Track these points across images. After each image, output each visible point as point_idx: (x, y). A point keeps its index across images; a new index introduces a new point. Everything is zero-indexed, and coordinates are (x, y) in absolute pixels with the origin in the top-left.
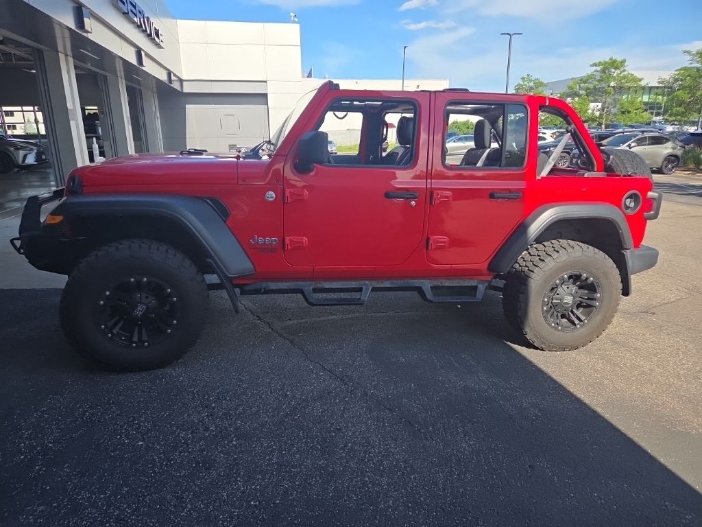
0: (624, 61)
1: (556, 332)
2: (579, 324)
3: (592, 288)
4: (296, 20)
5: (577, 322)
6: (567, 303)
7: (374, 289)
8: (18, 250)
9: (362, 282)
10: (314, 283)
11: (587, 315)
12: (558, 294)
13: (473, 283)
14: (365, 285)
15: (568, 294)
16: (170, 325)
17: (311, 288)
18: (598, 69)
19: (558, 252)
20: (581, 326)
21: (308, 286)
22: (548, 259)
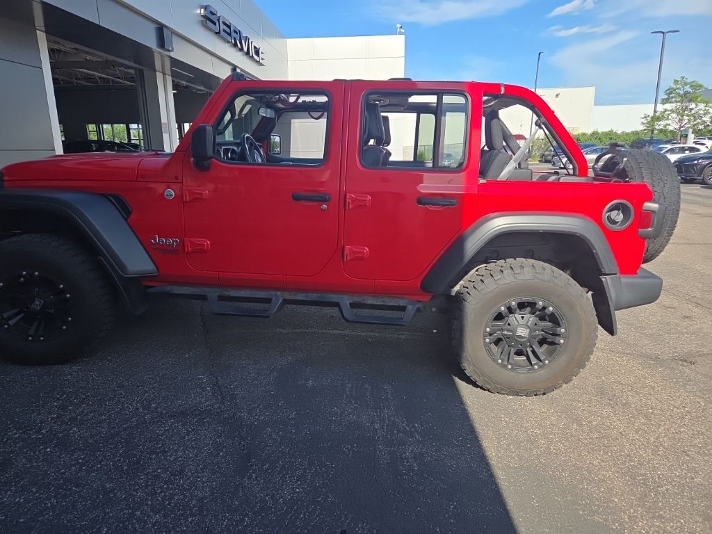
1: (503, 370)
2: (536, 364)
3: (554, 319)
4: (403, 31)
5: (535, 361)
6: (520, 337)
7: (286, 302)
9: (273, 293)
10: (220, 290)
11: (550, 354)
12: (509, 324)
13: (400, 302)
14: (275, 295)
15: (522, 326)
16: (65, 322)
17: (216, 295)
19: (501, 271)
20: (540, 367)
21: (211, 293)
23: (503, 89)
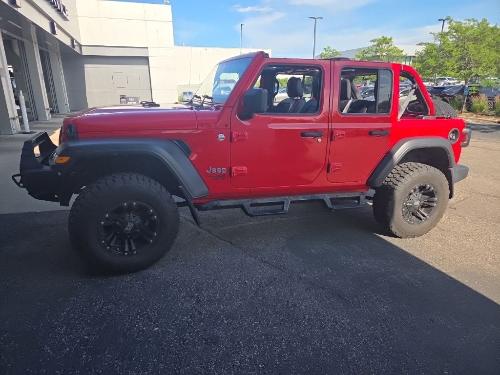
0: (391, 39)
1: (410, 225)
2: (423, 219)
3: (431, 194)
5: (422, 217)
6: (416, 205)
7: (292, 202)
8: (18, 184)
9: (284, 197)
10: (250, 200)
11: (428, 212)
12: (410, 200)
13: (356, 195)
14: (287, 199)
15: (417, 199)
16: (151, 237)
17: (249, 203)
18: (375, 43)
19: (412, 171)
20: (425, 220)
21: (246, 202)
22: (406, 176)
23: (403, 67)
